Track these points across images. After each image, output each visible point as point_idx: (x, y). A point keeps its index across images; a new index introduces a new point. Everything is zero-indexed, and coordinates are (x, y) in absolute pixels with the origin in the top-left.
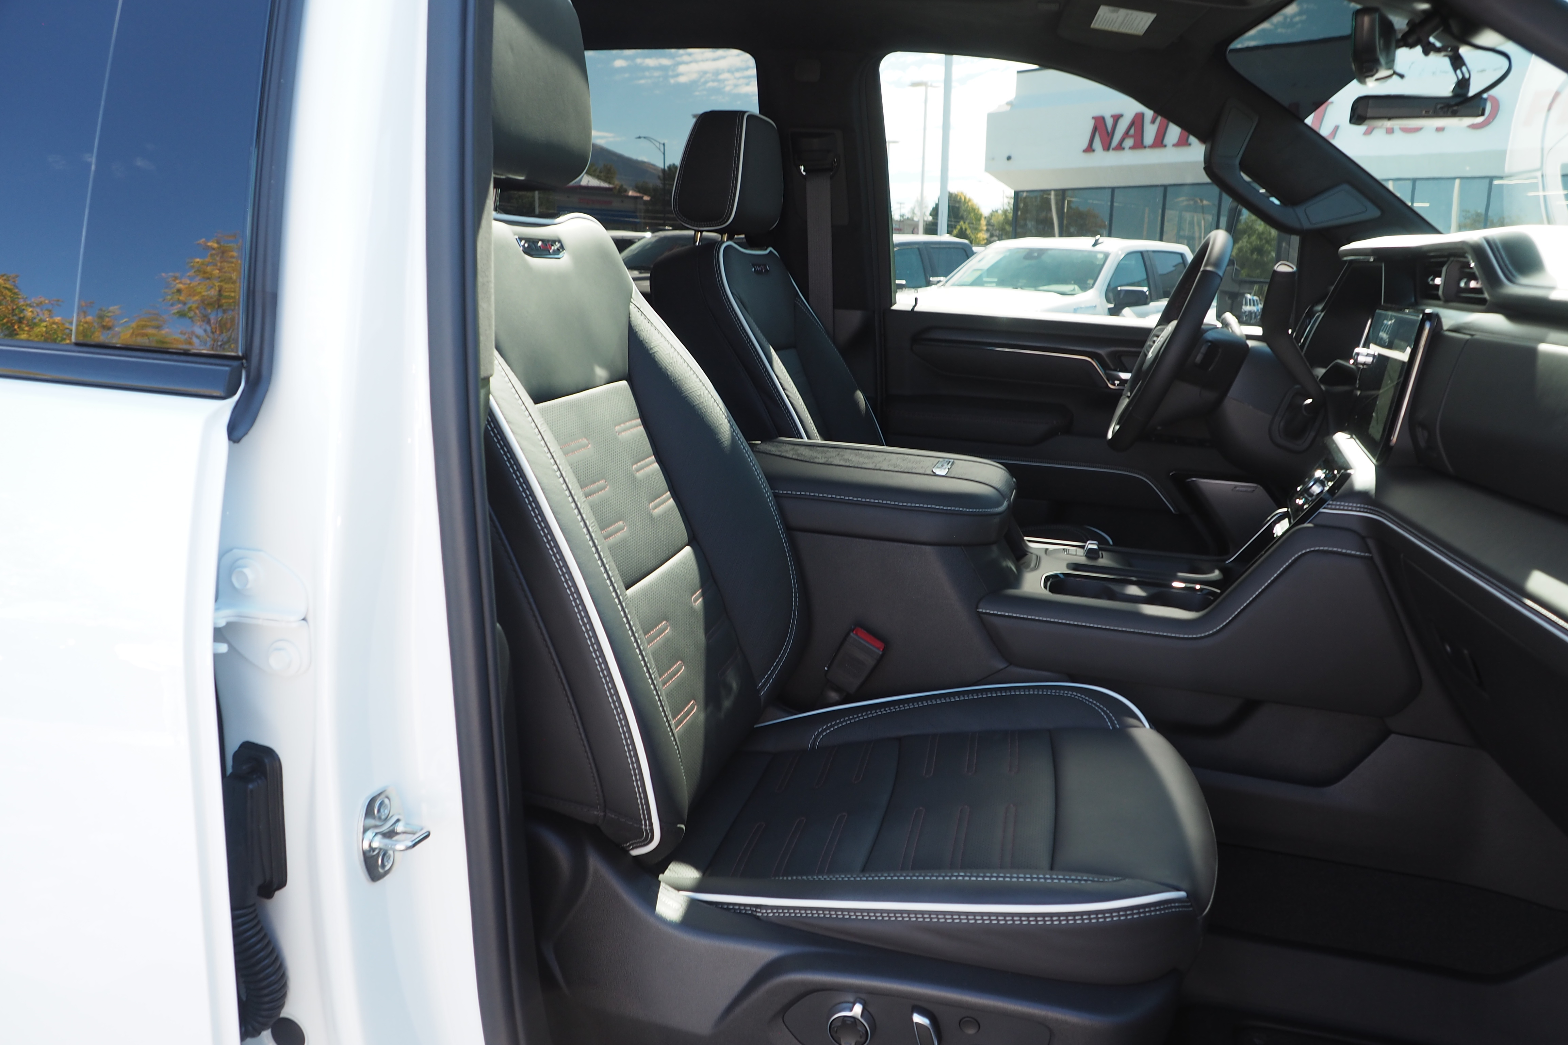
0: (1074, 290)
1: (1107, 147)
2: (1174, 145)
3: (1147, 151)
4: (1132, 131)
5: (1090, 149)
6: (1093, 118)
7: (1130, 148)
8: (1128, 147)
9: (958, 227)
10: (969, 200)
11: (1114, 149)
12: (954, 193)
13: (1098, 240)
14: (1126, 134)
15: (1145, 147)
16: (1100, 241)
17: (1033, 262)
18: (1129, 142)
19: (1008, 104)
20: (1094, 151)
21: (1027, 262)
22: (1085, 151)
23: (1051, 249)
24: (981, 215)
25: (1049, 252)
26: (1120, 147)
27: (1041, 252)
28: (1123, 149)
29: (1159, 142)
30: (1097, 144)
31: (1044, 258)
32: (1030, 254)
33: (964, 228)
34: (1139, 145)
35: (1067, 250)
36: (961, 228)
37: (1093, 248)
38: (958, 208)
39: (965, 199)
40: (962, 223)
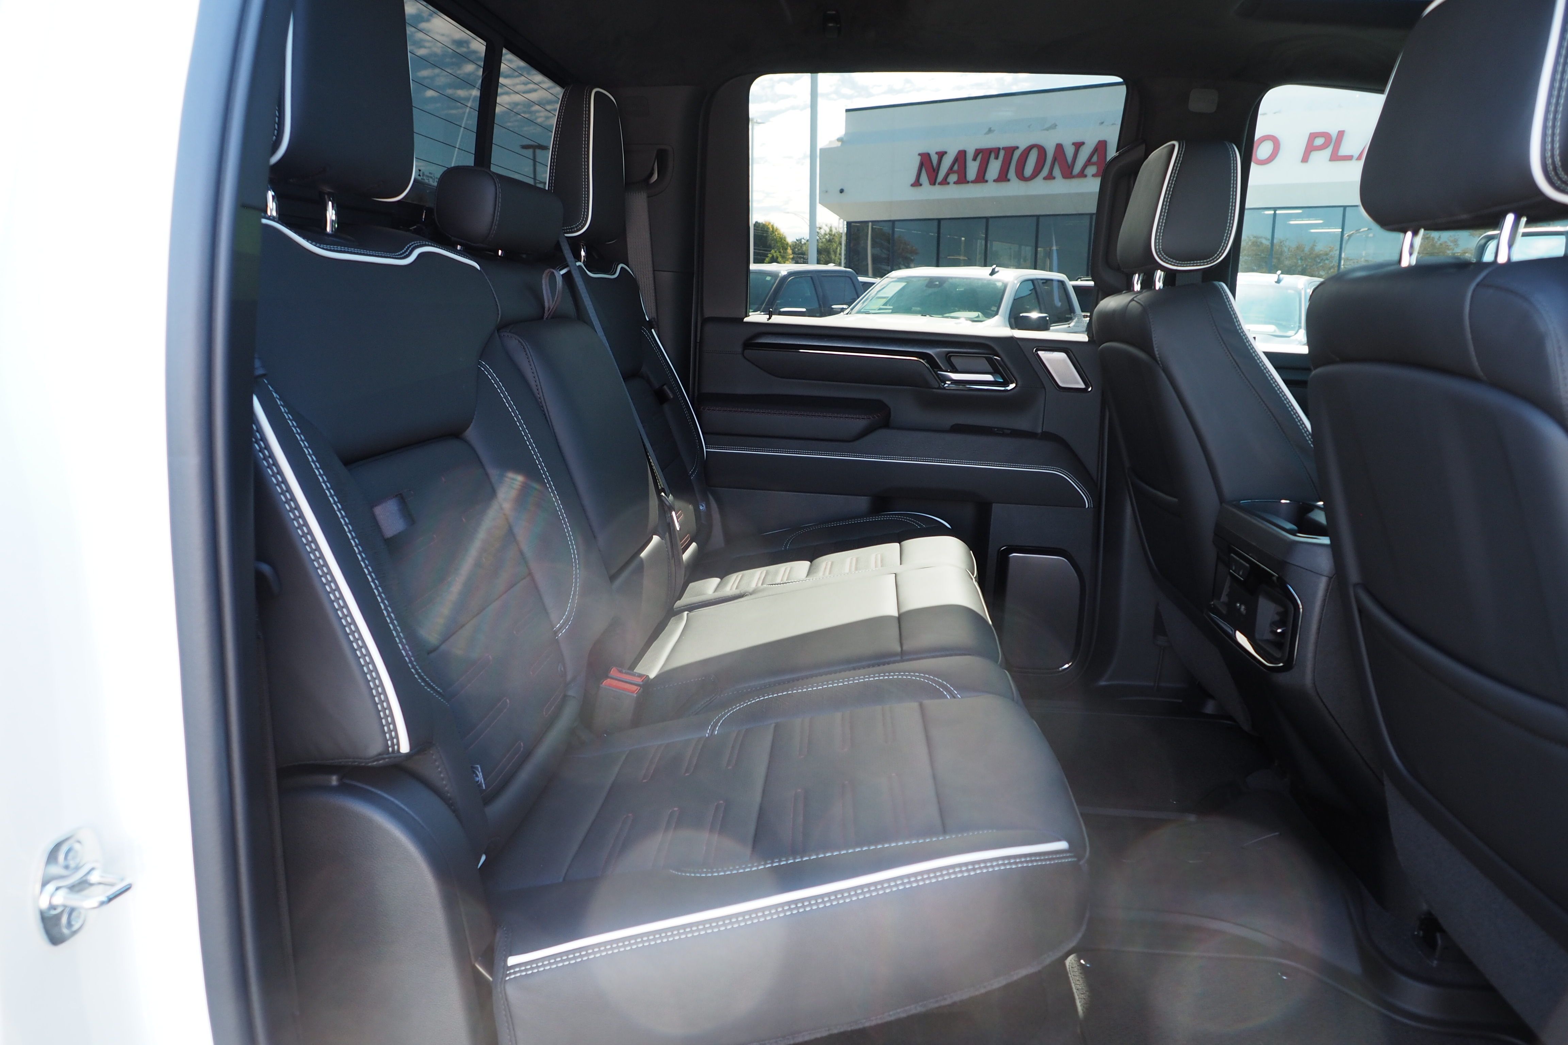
0: (978, 317)
1: (933, 182)
2: (994, 181)
3: (971, 185)
4: (956, 167)
5: (917, 183)
6: (919, 154)
7: (955, 183)
8: (953, 182)
9: (770, 256)
10: (777, 229)
11: (940, 184)
12: (762, 223)
13: (995, 268)
14: (951, 170)
15: (968, 182)
16: (996, 270)
17: (936, 290)
18: (953, 178)
19: (838, 140)
20: (921, 185)
21: (930, 291)
22: (912, 185)
23: (951, 278)
24: (787, 244)
25: (950, 280)
26: (945, 182)
27: (942, 280)
28: (948, 183)
29: (981, 178)
30: (924, 178)
31: (945, 285)
32: (931, 282)
33: (775, 255)
34: (962, 180)
35: (967, 278)
36: (773, 256)
37: (990, 276)
38: (766, 237)
39: (773, 228)
40: (773, 251)
